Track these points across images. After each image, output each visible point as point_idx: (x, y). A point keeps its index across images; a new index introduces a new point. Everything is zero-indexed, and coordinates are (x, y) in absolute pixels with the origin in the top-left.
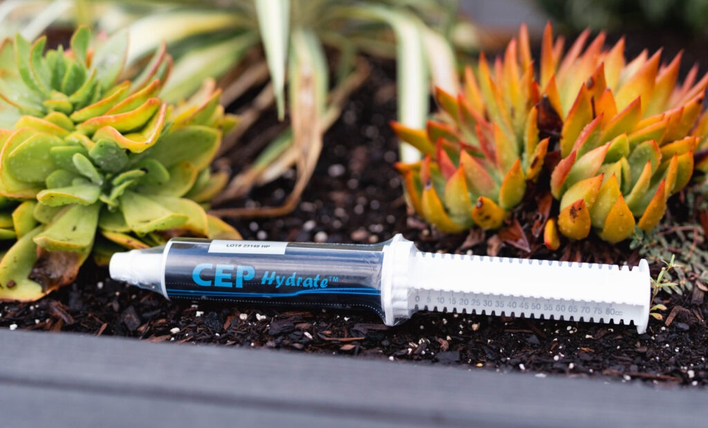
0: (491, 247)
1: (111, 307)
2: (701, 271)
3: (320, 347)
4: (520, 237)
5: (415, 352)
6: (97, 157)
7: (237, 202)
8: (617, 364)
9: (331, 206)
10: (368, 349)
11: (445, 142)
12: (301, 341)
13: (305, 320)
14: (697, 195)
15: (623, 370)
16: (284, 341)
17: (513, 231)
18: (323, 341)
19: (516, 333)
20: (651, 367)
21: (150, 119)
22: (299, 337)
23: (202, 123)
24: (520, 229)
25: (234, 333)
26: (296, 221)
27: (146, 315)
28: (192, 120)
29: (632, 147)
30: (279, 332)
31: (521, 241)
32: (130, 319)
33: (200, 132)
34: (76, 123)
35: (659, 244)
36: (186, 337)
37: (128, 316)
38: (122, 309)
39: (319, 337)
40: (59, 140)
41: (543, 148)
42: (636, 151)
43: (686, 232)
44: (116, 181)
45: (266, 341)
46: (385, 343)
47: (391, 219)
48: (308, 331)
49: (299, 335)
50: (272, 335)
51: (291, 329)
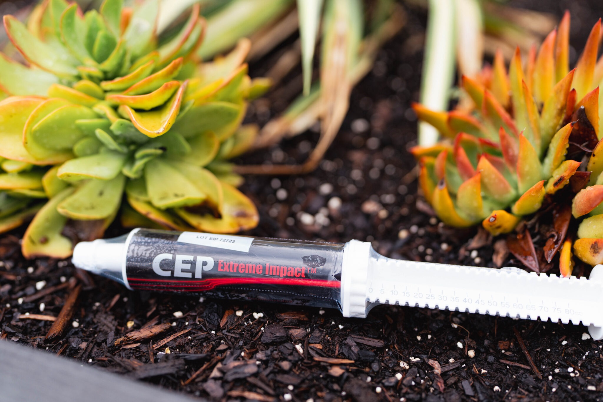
0: (497, 253)
3: (308, 368)
4: (531, 254)
5: (404, 380)
6: (117, 132)
9: (349, 166)
10: (355, 377)
11: (465, 136)
12: (290, 357)
13: (299, 324)
16: (275, 353)
17: (523, 243)
18: (313, 360)
19: (512, 366)
22: (289, 352)
23: (224, 100)
24: (530, 243)
25: (228, 336)
26: (313, 181)
30: (270, 341)
31: (530, 258)
33: (222, 108)
34: (106, 91)
39: (309, 353)
40: (85, 110)
41: (572, 170)
44: (138, 154)
45: (257, 351)
47: (403, 189)
48: (300, 341)
49: (290, 348)
50: (264, 344)
51: (284, 339)
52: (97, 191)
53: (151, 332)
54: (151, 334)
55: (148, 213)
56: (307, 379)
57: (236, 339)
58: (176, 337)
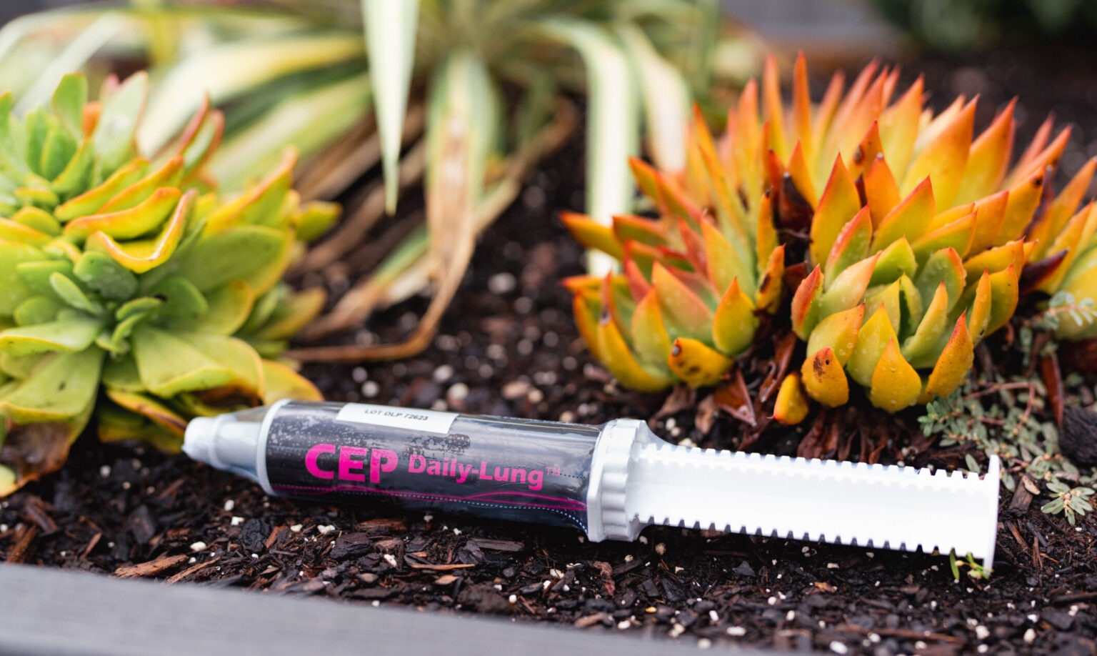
0: (703, 414)
1: (115, 506)
2: (1033, 456)
3: (403, 579)
4: (743, 402)
5: (554, 588)
6: (87, 278)
7: (343, 336)
8: (867, 613)
9: (484, 339)
10: (476, 583)
11: (637, 247)
12: (374, 569)
13: (391, 533)
14: (1036, 332)
15: (871, 625)
16: (352, 567)
17: (733, 389)
18: (410, 569)
19: (721, 557)
20: (920, 619)
21: (167, 218)
22: (375, 562)
23: (258, 222)
24: (744, 390)
25: (276, 555)
26: (424, 366)
27: (166, 519)
28: (240, 217)
29: (922, 258)
30: (345, 553)
31: (744, 408)
32: (140, 525)
33: (254, 236)
34: (63, 224)
35: (967, 411)
36: (211, 558)
37: (137, 520)
38: (130, 510)
39: (405, 563)
40: (32, 251)
41: (777, 261)
42: (929, 263)
43: (1015, 392)
44: (120, 313)
45: (324, 569)
46: (509, 572)
47: (570, 363)
48: (392, 552)
49: (374, 558)
50: (334, 559)
51: (366, 549)
52: (56, 384)
53: (155, 567)
54: (155, 569)
55: (140, 407)
56: (401, 593)
57: (290, 558)
58: (195, 570)
